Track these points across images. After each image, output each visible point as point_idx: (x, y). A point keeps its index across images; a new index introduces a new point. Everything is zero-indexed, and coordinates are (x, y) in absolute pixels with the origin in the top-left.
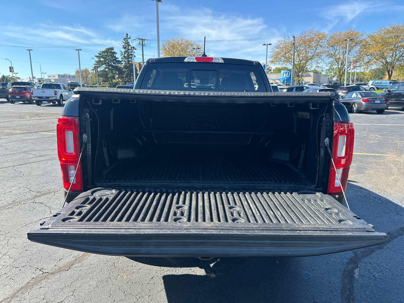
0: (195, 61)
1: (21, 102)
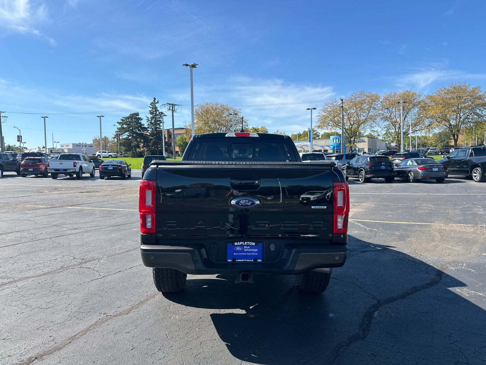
0: (235, 136)
1: (34, 176)
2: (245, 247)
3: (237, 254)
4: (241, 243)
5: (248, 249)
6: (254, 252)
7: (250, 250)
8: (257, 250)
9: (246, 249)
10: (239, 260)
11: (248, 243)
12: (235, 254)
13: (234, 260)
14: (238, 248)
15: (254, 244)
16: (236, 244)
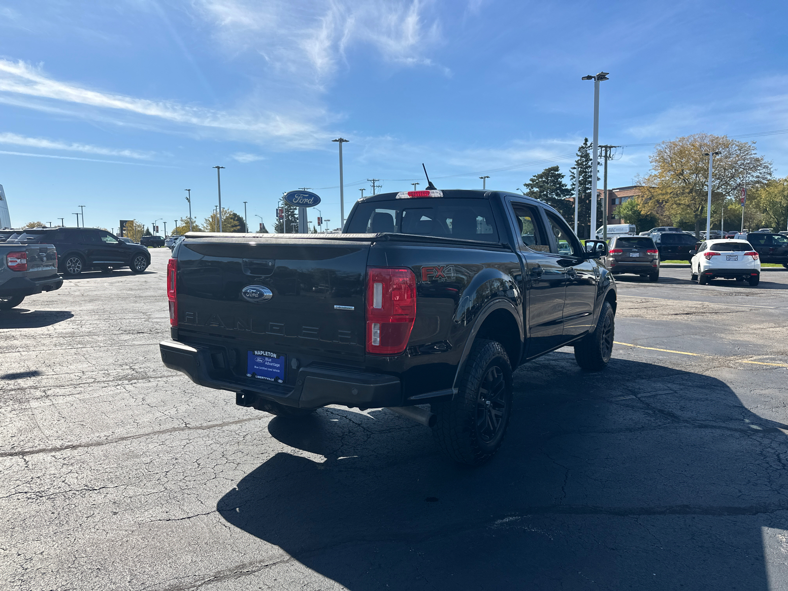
0: (409, 197)
2: (267, 359)
3: (258, 367)
4: (262, 352)
5: (270, 362)
6: (275, 368)
7: (271, 364)
8: (279, 365)
9: (267, 362)
10: (259, 377)
11: (269, 353)
12: (255, 367)
13: (254, 375)
14: (259, 360)
15: (275, 356)
16: (256, 353)
